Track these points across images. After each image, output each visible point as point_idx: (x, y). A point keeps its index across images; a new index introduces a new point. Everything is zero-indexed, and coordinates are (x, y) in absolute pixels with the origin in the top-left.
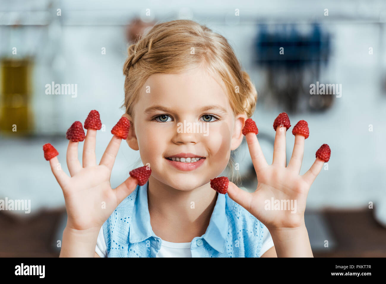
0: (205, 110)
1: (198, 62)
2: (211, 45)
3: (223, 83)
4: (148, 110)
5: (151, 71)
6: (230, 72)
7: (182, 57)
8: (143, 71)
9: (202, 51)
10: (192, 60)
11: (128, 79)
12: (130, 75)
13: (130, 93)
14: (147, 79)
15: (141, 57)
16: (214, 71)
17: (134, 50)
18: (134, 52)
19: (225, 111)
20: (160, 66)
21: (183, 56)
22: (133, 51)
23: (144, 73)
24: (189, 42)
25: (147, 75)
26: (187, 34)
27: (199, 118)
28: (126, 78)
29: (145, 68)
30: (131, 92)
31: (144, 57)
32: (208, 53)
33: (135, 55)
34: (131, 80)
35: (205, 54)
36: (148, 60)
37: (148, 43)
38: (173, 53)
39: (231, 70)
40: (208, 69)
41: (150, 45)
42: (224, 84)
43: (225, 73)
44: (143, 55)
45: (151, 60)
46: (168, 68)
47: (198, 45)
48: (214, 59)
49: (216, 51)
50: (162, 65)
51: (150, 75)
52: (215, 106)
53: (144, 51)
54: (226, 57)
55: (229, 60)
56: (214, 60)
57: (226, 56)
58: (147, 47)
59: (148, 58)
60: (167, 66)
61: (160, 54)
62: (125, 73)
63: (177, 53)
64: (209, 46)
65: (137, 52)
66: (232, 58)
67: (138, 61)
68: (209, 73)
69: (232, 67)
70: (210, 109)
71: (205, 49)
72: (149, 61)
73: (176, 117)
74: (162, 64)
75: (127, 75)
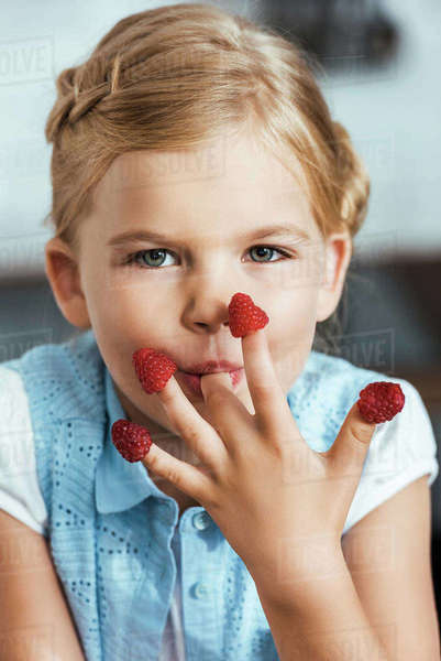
0: (259, 238)
1: (236, 119)
2: (266, 73)
3: (298, 167)
4: (117, 240)
5: (121, 145)
6: (314, 137)
7: (198, 107)
8: (100, 142)
9: (245, 90)
10: (223, 115)
11: (60, 156)
12: (64, 147)
13: (69, 195)
14: (111, 162)
15: (93, 107)
16: (277, 140)
17: (72, 85)
18: (73, 91)
19: (305, 236)
20: (145, 132)
21: (202, 106)
22: (69, 87)
23: (103, 148)
24: (215, 69)
25: (111, 154)
26: (207, 47)
27: (244, 255)
28: (54, 152)
29: (106, 135)
30: (70, 191)
31: (102, 107)
32: (260, 95)
33: (77, 100)
34: (67, 162)
35: (252, 95)
36: (112, 115)
37: (110, 68)
38: (175, 97)
39: (316, 131)
40: (264, 137)
41: (115, 74)
42: (301, 169)
43: (302, 141)
44: (97, 101)
45: (121, 115)
46: (163, 138)
47: (236, 74)
48: (276, 107)
49: (277, 85)
50: (150, 129)
51: (118, 155)
52: (282, 229)
53: (100, 92)
54: (302, 100)
55: (308, 104)
56: (276, 111)
57: (302, 96)
58: (106, 79)
59: (111, 111)
60: (162, 132)
61: (142, 100)
62: (49, 140)
63: (185, 97)
64: (261, 74)
65: (80, 91)
66: (314, 100)
67: (84, 114)
68: (265, 146)
69: (316, 124)
70: (269, 235)
71: (251, 84)
72: (116, 119)
73: (186, 257)
74: (149, 126)
75: (57, 146)
